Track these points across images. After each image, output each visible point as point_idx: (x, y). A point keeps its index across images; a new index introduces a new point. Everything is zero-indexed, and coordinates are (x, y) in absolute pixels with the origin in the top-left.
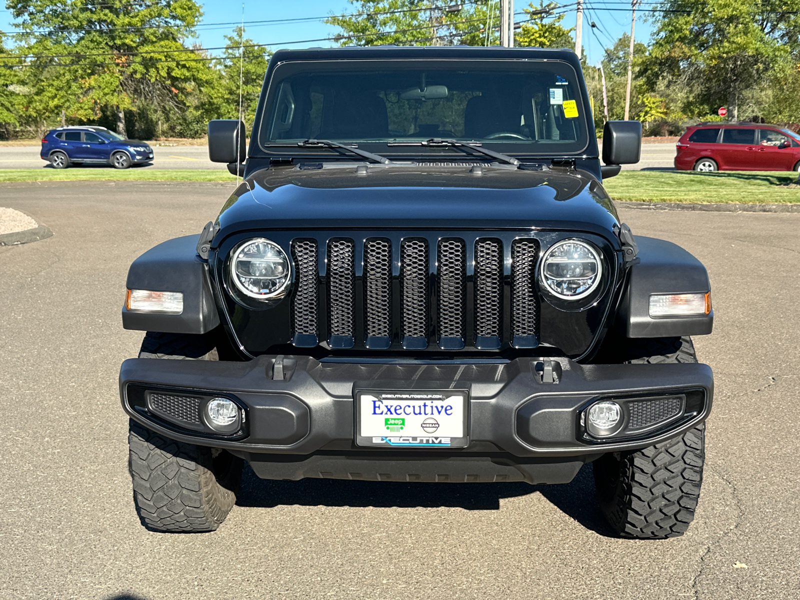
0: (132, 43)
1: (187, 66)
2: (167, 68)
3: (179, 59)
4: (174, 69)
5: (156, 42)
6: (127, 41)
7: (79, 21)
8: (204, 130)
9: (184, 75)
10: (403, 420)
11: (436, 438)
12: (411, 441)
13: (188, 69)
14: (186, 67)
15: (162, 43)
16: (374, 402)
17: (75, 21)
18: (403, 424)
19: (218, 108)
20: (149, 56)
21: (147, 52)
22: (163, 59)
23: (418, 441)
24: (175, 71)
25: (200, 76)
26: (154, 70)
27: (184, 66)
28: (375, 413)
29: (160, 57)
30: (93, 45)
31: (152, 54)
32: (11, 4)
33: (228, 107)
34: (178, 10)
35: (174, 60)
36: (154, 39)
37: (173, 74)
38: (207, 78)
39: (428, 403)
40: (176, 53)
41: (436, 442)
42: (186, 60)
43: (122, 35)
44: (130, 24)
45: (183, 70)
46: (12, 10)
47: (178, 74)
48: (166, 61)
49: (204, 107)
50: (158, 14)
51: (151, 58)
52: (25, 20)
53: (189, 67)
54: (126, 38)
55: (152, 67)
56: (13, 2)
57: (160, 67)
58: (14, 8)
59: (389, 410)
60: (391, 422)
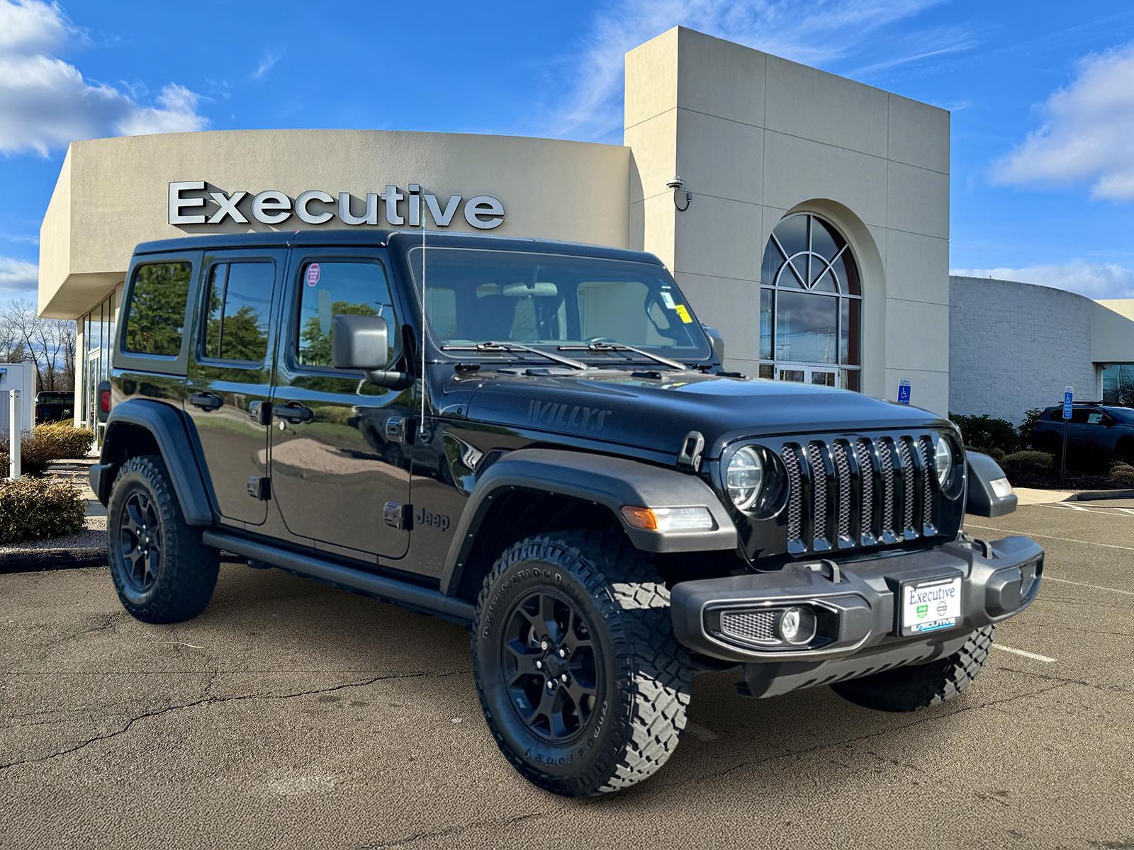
10: (927, 606)
11: (947, 619)
12: (934, 625)
16: (911, 592)
18: (927, 610)
23: (937, 625)
28: (911, 603)
39: (942, 587)
41: (947, 623)
59: (920, 599)
60: (920, 609)
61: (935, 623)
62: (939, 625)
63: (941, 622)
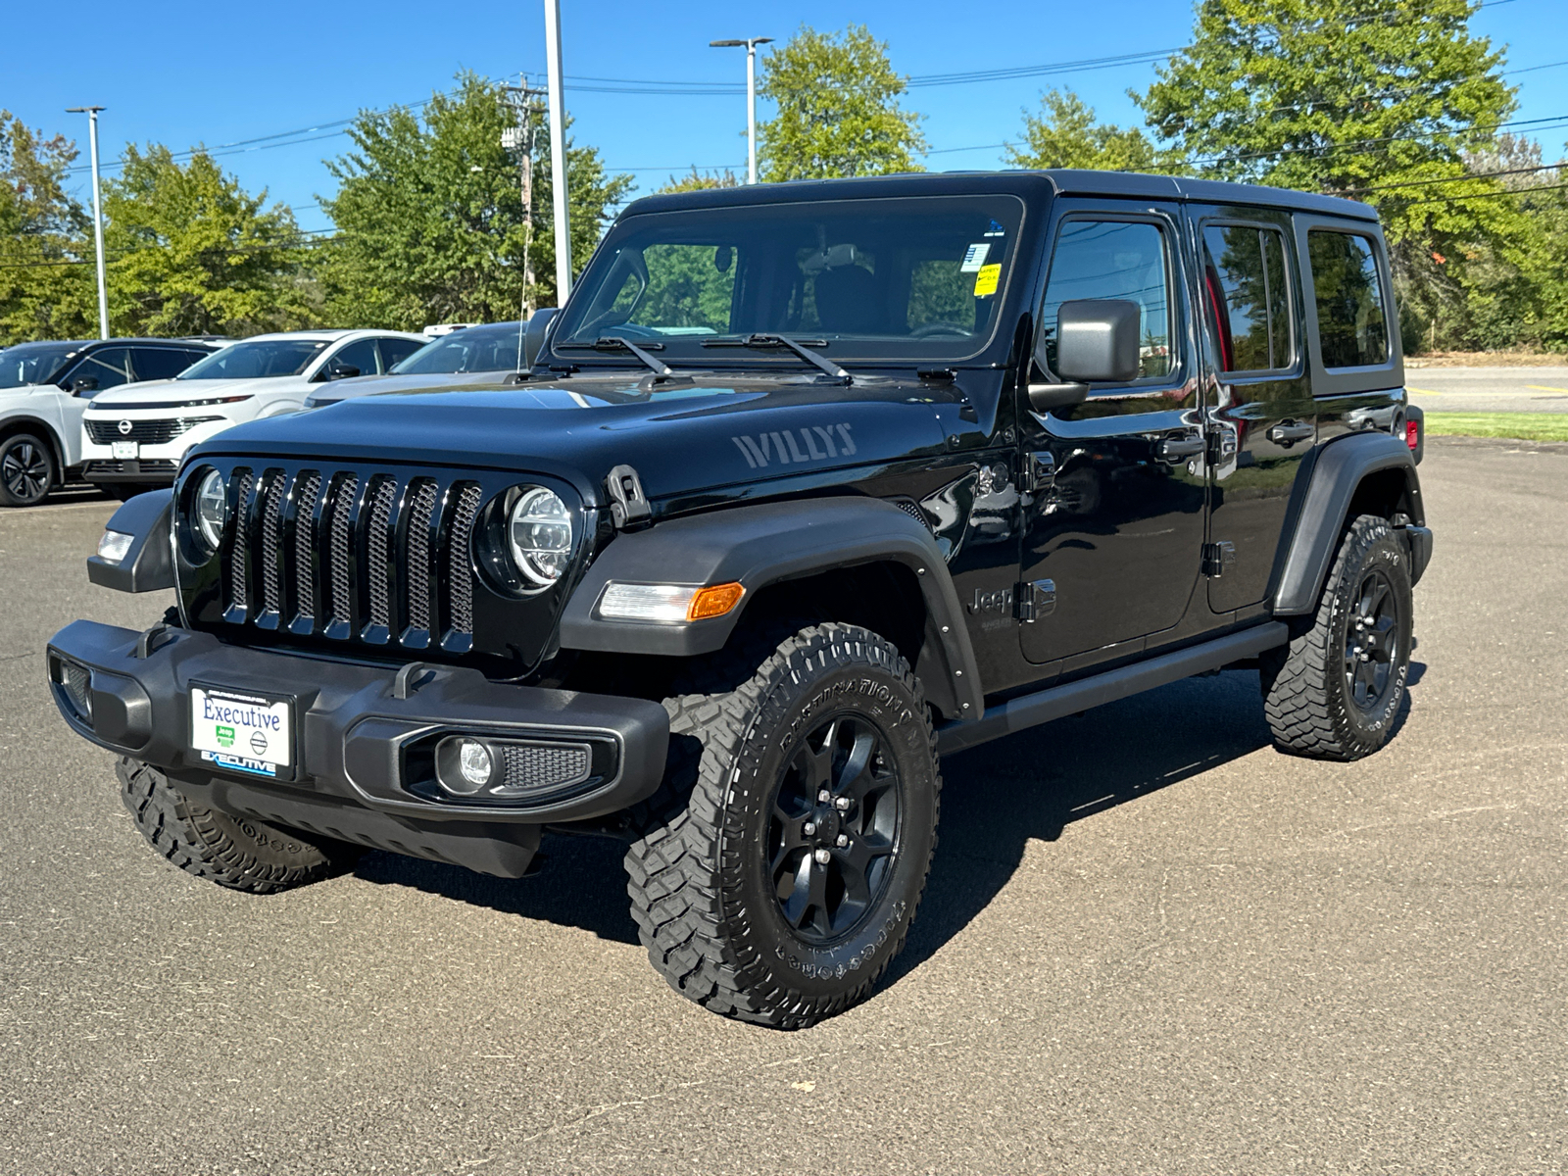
0: (1361, 172)
1: (1469, 209)
2: (1426, 215)
3: (1452, 195)
4: (1440, 217)
5: (1410, 166)
6: (1353, 169)
7: (1265, 138)
8: (1523, 335)
9: (1460, 227)
11: (262, 762)
12: (237, 763)
13: (1470, 215)
14: (1466, 211)
15: (1423, 167)
16: (205, 700)
17: (1259, 139)
18: (233, 736)
19: (1537, 289)
20: (1391, 194)
21: (1389, 187)
22: (1422, 197)
23: (244, 764)
24: (1441, 221)
25: (1494, 227)
26: (1401, 220)
27: (1462, 210)
28: (206, 717)
29: (1415, 195)
30: (1289, 180)
31: (1399, 190)
32: (1155, 117)
33: (1558, 286)
34: (1463, 101)
35: (1441, 198)
36: (1408, 161)
37: (1438, 227)
38: (1510, 229)
39: (255, 709)
40: (1449, 185)
41: (262, 768)
42: (1466, 198)
43: (1344, 157)
44: (1360, 136)
45: (1458, 217)
46: (1156, 128)
47: (1447, 225)
48: (1428, 200)
49: (1508, 289)
50: (1420, 111)
51: (1398, 198)
52: (1176, 144)
53: (1473, 211)
54: (1351, 163)
55: (1399, 216)
56: (1156, 113)
57: (1412, 213)
58: (1159, 122)
59: (219, 714)
60: (222, 731)
61: (241, 760)
62: (247, 766)
63: (250, 762)
